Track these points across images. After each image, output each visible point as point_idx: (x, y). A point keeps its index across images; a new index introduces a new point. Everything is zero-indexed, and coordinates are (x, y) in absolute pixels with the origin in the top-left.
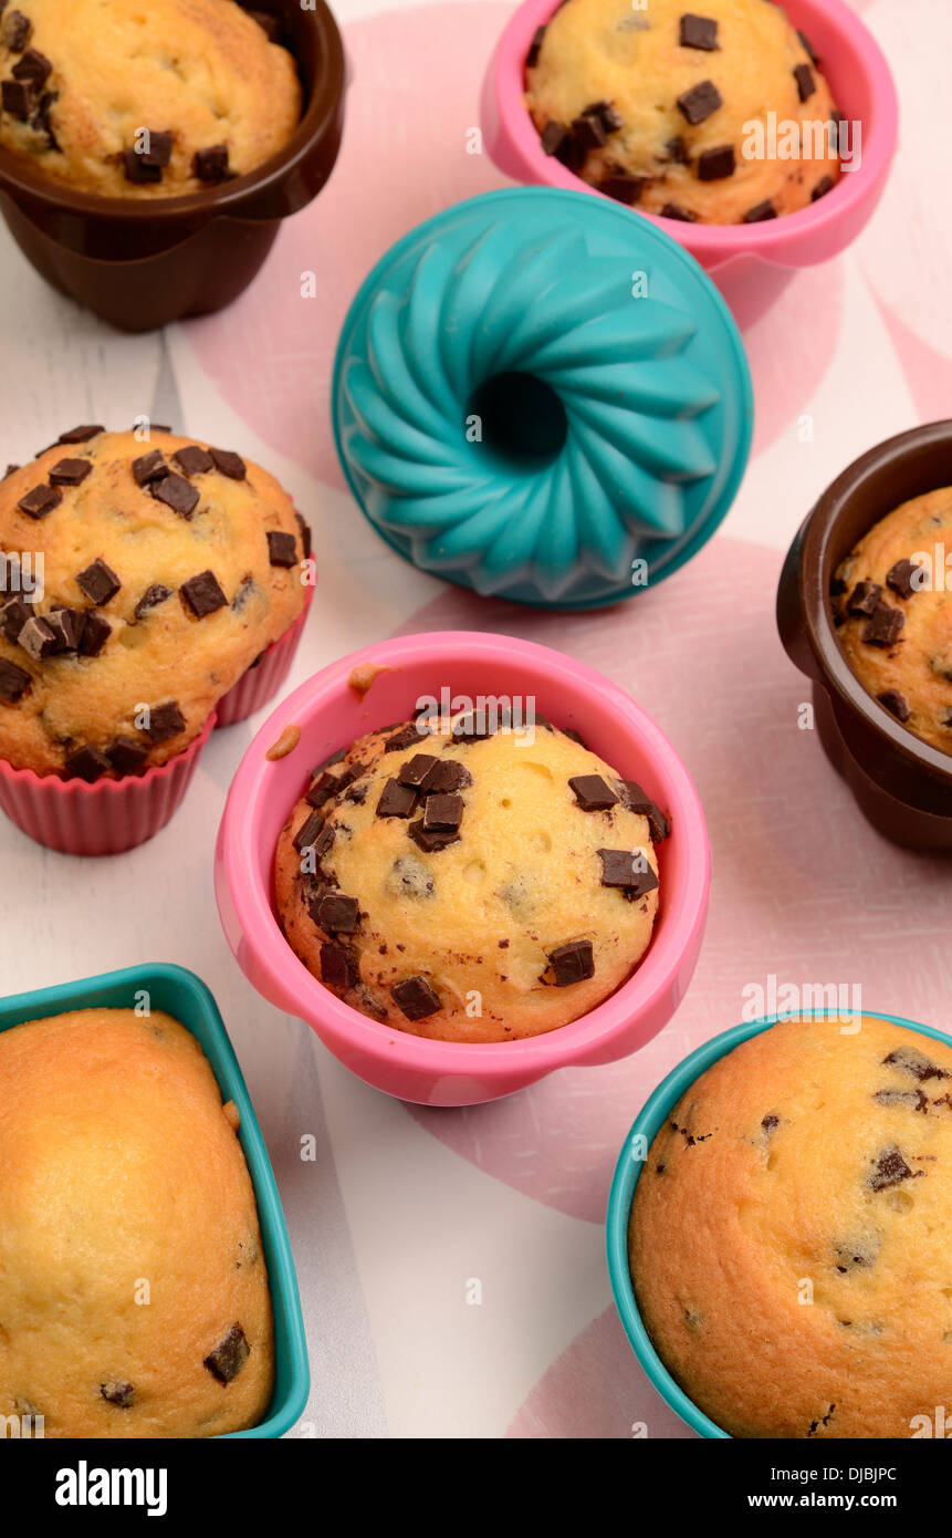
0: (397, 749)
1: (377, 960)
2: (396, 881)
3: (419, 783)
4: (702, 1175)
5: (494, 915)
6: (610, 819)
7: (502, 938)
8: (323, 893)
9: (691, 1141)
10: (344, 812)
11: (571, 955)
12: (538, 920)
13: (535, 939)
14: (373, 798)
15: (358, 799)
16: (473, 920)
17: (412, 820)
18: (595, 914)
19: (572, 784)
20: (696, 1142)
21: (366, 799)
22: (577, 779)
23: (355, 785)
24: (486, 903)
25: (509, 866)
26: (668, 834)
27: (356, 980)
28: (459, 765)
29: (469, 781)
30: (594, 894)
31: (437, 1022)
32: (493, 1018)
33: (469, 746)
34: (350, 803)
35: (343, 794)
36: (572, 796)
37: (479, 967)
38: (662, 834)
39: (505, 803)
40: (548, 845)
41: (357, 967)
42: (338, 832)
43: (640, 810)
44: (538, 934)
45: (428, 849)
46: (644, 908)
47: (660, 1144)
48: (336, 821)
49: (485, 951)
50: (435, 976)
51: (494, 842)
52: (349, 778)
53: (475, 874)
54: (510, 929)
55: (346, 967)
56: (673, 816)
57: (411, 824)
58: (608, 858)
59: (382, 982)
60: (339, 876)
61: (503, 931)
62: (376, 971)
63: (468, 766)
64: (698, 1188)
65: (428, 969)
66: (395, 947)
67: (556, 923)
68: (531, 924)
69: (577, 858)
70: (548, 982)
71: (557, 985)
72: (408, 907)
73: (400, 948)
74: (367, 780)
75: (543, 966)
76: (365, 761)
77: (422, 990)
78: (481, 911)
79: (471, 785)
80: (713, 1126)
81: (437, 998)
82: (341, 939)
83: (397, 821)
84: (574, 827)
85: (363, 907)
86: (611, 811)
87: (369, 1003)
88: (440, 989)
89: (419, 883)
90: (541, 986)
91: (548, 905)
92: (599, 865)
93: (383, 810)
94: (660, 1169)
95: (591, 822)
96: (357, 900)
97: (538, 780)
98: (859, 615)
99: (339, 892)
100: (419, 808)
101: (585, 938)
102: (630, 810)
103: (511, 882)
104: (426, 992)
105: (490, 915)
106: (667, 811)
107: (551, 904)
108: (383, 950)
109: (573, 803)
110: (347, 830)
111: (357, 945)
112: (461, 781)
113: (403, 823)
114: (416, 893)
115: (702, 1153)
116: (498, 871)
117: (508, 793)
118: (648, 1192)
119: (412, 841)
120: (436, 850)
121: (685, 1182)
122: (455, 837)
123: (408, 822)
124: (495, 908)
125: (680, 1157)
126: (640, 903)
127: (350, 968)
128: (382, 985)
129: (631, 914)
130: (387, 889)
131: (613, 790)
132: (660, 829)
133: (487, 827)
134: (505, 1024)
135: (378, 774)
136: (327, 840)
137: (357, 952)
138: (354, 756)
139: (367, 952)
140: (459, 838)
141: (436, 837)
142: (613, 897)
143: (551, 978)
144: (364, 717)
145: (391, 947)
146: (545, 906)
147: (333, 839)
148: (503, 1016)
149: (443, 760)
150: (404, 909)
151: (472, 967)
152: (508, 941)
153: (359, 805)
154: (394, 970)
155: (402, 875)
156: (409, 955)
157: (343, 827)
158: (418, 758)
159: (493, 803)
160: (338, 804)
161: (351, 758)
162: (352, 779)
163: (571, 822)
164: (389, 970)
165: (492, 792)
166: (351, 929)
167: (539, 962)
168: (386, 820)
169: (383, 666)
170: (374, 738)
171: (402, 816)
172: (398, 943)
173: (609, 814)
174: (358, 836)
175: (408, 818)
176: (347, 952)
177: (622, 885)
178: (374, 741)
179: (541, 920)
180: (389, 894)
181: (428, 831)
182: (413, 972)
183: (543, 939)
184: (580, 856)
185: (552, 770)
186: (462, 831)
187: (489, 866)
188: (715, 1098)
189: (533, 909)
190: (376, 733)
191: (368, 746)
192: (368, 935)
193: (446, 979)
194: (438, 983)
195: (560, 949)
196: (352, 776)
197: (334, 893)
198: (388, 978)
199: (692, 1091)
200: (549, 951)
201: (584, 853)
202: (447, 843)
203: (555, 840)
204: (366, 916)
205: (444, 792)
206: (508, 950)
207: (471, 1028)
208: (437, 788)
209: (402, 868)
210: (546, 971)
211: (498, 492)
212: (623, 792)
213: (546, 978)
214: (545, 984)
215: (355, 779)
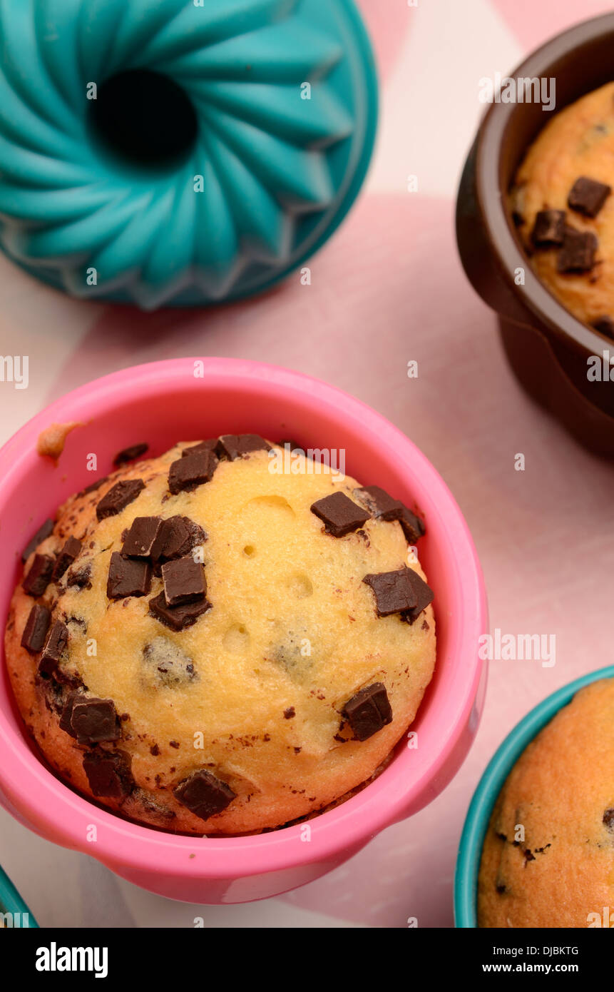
0: (111, 514)
1: (149, 762)
2: (150, 671)
3: (148, 553)
4: (554, 894)
5: (269, 684)
6: (366, 538)
7: (286, 708)
8: (71, 700)
9: (528, 855)
10: (70, 602)
11: (366, 705)
12: (321, 676)
13: (322, 698)
14: (100, 577)
15: (82, 582)
16: (249, 696)
17: (152, 596)
18: (379, 651)
19: (314, 510)
20: (535, 855)
21: (91, 581)
22: (319, 503)
23: (75, 567)
24: (257, 672)
25: (273, 623)
26: (423, 531)
27: (131, 786)
28: (186, 519)
29: (203, 536)
30: (372, 628)
31: (235, 815)
32: (294, 792)
33: (191, 494)
34: (76, 588)
35: (64, 580)
36: (319, 524)
37: (267, 744)
38: (417, 534)
39: (248, 550)
40: (308, 588)
41: (129, 773)
42: (71, 627)
43: (392, 517)
44: (324, 691)
45: (178, 627)
46: (425, 626)
47: (491, 859)
48: (64, 615)
49: (271, 726)
50: (220, 765)
51: (249, 600)
52: (65, 559)
53: (237, 640)
54: (290, 693)
55: (118, 778)
56: (424, 511)
57: (152, 601)
58: (378, 584)
59: (163, 784)
60: (83, 676)
61: (285, 700)
62: (152, 775)
63: (197, 519)
64: (554, 909)
65: (211, 760)
66: (168, 746)
67: (342, 673)
68: (315, 682)
69: (344, 595)
70: (345, 738)
71: (355, 739)
72: (171, 699)
73: (175, 745)
74: (87, 558)
75: (336, 724)
76: (77, 533)
77: (210, 786)
78: (255, 683)
79: (206, 540)
80: (549, 834)
81: (228, 788)
82: (103, 747)
83: (134, 601)
84: (331, 560)
85: (121, 709)
86: (364, 529)
87: (153, 809)
88: (229, 777)
89: (178, 669)
90: (339, 744)
91: (327, 657)
92: (370, 595)
93: (115, 592)
94: (501, 890)
95: (346, 547)
96: (112, 703)
97: (277, 515)
98: (548, 246)
99: (88, 695)
100: (154, 579)
101: (374, 681)
102: (382, 520)
103: (280, 641)
104: (215, 787)
105: (265, 686)
106: (416, 507)
107: (330, 655)
108: (155, 751)
109: (322, 531)
110: (80, 622)
111: (123, 749)
112: (194, 539)
113: (141, 602)
114: (177, 680)
115: (546, 868)
116: (260, 629)
117: (248, 538)
118: (495, 918)
119: (157, 621)
120: (187, 625)
121: (536, 904)
122: (203, 606)
123: (147, 599)
124: (269, 675)
125: (522, 877)
126: (419, 623)
127: (121, 777)
128: (163, 788)
129: (413, 638)
130: (143, 683)
131: (357, 502)
132: (414, 529)
133: (237, 584)
134: (308, 795)
135: (98, 548)
136: (61, 640)
137: (127, 758)
138: (63, 528)
139: (136, 756)
140: (209, 606)
141: (184, 612)
142: (392, 624)
143: (348, 733)
144: (64, 480)
145: (163, 745)
146: (324, 658)
147: (67, 636)
148: (304, 787)
149: (165, 517)
150: (168, 702)
151: (259, 746)
152: (292, 709)
153: (85, 590)
154: (173, 770)
155: (155, 663)
156: (186, 751)
157: (74, 619)
158: (139, 522)
159: (236, 555)
160: (62, 593)
161: (60, 530)
162: (69, 561)
163: (326, 555)
164: (167, 771)
165: (231, 542)
166: (113, 736)
167: (331, 720)
168: (121, 602)
169: (70, 424)
170: (81, 503)
171: (138, 594)
172: (170, 740)
173: (362, 533)
174: (94, 627)
175: (145, 594)
176: (115, 760)
177: (399, 611)
178: (80, 506)
179: (323, 675)
180: (148, 689)
181: (172, 607)
182: (195, 767)
183: (330, 698)
184: (347, 591)
185: (288, 499)
186: (212, 596)
187: (249, 627)
188: (540, 800)
189: (311, 666)
190: (81, 495)
191: (76, 513)
192: (133, 739)
193: (233, 766)
194: (226, 772)
195: (351, 701)
196: (69, 557)
197: (83, 698)
198: (168, 779)
199: (509, 792)
200: (339, 707)
201: (350, 586)
202: (198, 615)
203: (314, 580)
204: (126, 717)
205: (177, 556)
206: (295, 718)
207: (273, 809)
208: (169, 553)
209: (154, 655)
210: (341, 728)
211: (141, 202)
212: (368, 501)
213: (342, 735)
214: (343, 741)
215: (73, 560)
